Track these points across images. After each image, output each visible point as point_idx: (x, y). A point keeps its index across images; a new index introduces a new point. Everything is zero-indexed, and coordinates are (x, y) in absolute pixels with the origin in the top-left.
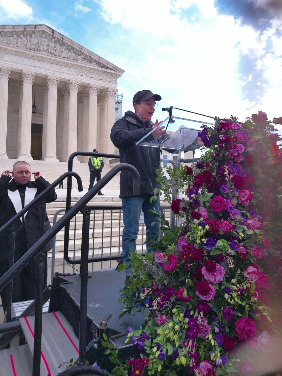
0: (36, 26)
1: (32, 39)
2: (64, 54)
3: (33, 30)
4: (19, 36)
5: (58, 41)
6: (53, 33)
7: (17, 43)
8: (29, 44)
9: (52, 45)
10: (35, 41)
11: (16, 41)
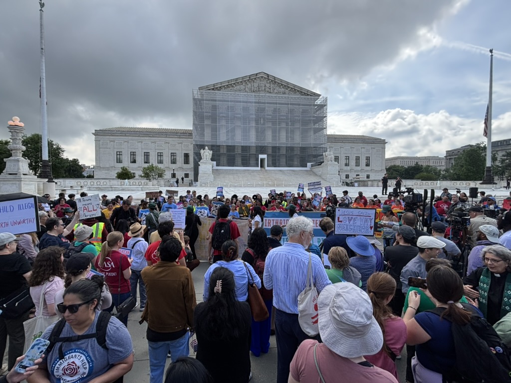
0: (257, 74)
1: (254, 84)
2: (276, 91)
3: (255, 77)
4: (246, 83)
5: (272, 81)
6: (268, 76)
7: (245, 89)
8: (253, 88)
9: (268, 85)
10: (256, 85)
11: (244, 87)
